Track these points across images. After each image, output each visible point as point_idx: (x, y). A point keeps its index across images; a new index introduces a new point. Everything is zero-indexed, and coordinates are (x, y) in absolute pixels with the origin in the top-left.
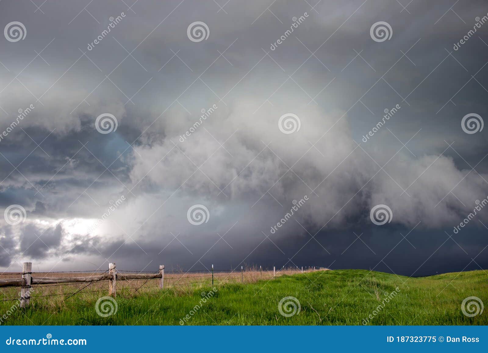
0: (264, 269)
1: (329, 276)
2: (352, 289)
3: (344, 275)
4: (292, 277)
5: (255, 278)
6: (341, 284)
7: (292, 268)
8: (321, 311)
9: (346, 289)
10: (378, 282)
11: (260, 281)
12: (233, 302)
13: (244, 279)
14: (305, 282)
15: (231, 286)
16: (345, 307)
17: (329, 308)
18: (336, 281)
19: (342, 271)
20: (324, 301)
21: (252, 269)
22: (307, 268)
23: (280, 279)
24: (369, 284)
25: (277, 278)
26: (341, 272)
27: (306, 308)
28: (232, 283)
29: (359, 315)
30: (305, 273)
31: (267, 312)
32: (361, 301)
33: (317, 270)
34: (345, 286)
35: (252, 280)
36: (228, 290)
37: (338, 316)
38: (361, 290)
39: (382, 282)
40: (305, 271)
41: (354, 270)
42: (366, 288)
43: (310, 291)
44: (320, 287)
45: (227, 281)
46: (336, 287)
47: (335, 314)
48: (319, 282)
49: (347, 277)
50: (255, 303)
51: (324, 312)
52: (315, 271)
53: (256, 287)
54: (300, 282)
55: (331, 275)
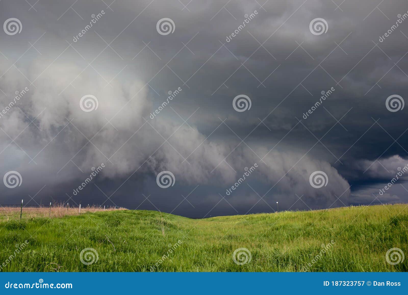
0: (71, 206)
1: (126, 214)
2: (143, 226)
3: (139, 215)
4: (95, 214)
5: (61, 213)
6: (136, 221)
7: (96, 206)
8: (117, 243)
9: (139, 226)
10: (166, 221)
11: (66, 216)
12: (38, 234)
13: (51, 214)
14: (106, 218)
15: (38, 220)
16: (136, 240)
17: (124, 241)
18: (132, 219)
19: (138, 211)
20: (120, 235)
21: (59, 205)
22: (109, 207)
23: (84, 215)
24: (158, 223)
25: (81, 214)
26: (136, 212)
27: (103, 240)
28: (40, 217)
29: (147, 247)
30: (107, 211)
31: (68, 243)
32: (150, 236)
33: (117, 209)
34: (138, 223)
35: (59, 215)
36: (35, 223)
37: (130, 248)
38: (151, 227)
39: (169, 221)
40: (106, 210)
41: (148, 211)
42: (155, 225)
43: (109, 226)
44: (118, 223)
45: (35, 215)
46: (131, 224)
47: (128, 245)
48: (117, 219)
49: (141, 216)
50: (59, 235)
51: (119, 244)
52: (115, 210)
53: (62, 221)
54: (101, 219)
55: (128, 214)
